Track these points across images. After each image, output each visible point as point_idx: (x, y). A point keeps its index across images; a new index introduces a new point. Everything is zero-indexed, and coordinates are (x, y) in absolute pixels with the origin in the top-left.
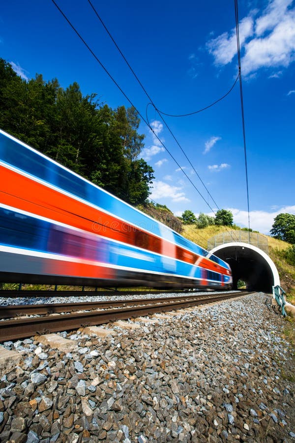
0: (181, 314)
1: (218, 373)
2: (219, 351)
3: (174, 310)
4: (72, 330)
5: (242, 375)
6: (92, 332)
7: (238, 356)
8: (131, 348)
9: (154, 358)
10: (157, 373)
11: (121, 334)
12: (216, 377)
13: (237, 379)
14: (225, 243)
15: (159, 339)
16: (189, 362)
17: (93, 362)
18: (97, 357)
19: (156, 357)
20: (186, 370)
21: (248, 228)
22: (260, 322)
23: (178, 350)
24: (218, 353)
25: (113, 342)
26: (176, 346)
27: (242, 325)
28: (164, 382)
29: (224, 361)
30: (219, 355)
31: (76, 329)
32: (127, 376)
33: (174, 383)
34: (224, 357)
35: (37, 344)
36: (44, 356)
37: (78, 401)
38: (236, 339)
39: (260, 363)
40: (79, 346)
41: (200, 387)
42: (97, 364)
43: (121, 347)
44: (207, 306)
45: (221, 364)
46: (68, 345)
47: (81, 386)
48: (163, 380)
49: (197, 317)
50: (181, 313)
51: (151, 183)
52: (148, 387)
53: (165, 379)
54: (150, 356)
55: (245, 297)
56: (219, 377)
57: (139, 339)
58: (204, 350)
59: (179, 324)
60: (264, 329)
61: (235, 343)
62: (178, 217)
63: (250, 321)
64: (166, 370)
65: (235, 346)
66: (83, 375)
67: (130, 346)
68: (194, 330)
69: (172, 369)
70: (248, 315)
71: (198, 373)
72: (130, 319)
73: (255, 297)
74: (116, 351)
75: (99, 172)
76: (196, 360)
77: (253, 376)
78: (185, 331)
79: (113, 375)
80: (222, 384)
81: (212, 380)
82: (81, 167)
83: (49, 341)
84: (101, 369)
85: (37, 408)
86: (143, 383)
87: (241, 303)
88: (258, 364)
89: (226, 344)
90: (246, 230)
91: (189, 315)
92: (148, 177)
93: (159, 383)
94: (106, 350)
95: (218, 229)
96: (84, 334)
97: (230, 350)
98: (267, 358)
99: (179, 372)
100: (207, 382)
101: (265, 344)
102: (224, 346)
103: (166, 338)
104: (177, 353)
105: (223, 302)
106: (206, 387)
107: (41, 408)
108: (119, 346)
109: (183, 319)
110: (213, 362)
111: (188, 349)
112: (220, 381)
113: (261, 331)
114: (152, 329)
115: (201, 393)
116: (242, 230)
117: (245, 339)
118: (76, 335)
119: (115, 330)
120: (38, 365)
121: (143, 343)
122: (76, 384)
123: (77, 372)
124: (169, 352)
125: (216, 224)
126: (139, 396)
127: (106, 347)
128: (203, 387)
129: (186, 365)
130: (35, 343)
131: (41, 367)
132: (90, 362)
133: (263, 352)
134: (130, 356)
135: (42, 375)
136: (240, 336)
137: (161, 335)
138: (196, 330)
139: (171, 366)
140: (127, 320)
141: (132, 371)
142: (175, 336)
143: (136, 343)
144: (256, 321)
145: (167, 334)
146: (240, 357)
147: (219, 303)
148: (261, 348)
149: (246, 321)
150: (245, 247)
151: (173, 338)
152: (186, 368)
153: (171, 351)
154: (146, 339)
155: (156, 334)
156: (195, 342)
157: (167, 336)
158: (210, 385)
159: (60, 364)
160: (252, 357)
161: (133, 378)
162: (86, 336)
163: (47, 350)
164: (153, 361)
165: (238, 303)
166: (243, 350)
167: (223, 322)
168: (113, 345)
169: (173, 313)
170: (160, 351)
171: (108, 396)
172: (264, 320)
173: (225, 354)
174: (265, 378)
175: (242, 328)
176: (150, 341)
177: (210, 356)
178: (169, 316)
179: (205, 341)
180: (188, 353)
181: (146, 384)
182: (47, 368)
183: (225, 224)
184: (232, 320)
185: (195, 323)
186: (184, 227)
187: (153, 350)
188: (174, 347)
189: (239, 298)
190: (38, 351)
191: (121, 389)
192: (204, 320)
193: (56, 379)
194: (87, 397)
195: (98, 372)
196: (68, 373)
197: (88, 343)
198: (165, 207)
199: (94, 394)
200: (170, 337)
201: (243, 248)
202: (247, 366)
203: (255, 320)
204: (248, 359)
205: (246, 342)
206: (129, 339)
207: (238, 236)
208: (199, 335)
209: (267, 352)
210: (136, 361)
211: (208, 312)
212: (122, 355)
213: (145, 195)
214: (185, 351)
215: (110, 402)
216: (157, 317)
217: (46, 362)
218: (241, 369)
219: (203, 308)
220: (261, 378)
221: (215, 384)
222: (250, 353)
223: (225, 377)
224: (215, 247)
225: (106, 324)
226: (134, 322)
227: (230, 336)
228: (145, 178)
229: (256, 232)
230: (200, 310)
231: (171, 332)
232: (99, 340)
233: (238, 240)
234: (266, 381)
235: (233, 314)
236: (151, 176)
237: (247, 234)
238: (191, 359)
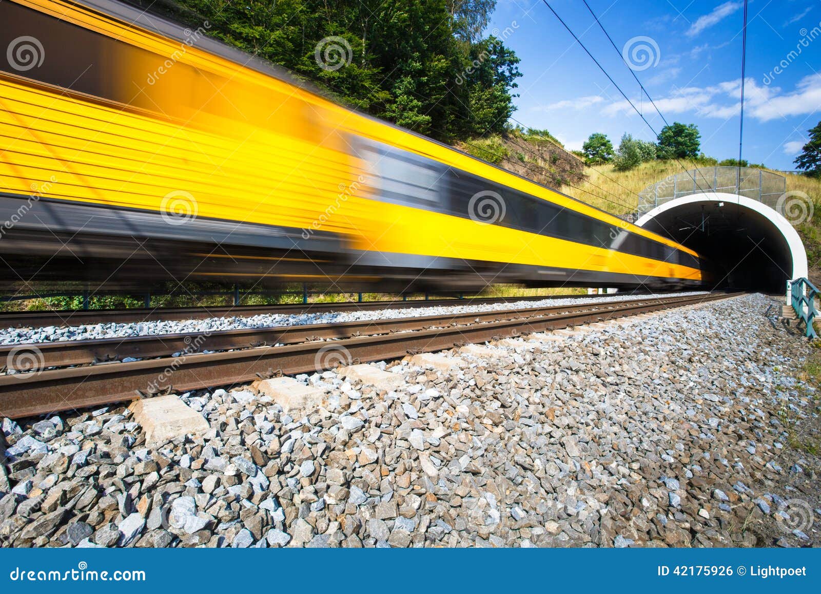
0: (582, 333)
1: (653, 430)
2: (657, 396)
3: (571, 327)
4: (394, 359)
5: (703, 436)
6: (426, 362)
7: (695, 406)
8: (494, 387)
9: (535, 403)
10: (540, 426)
11: (474, 365)
12: (649, 437)
13: (691, 443)
14: (678, 196)
15: (542, 374)
16: (597, 412)
17: (432, 405)
18: (438, 398)
19: (537, 401)
20: (592, 423)
21: (737, 159)
22: (750, 349)
23: (577, 392)
24: (656, 399)
25: (462, 377)
26: (574, 386)
27: (708, 354)
28: (552, 439)
29: (667, 412)
30: (656, 403)
31: (400, 358)
32: (490, 427)
33: (570, 441)
34: (667, 406)
35: (344, 379)
36: (355, 394)
37: (414, 456)
38: (695, 377)
39: (743, 420)
40: (407, 382)
41: (619, 450)
42: (438, 408)
43: (476, 385)
44: (636, 320)
45: (660, 417)
46: (389, 380)
47: (416, 438)
48: (551, 437)
49: (615, 339)
50: (582, 331)
51: (515, 85)
52: (524, 445)
53: (553, 434)
54: (528, 399)
55: (718, 303)
56: (655, 438)
57: (507, 372)
58: (628, 393)
59: (578, 350)
60: (757, 361)
61: (691, 384)
62: (574, 153)
63: (728, 346)
64: (556, 421)
65: (691, 388)
66: (418, 422)
67: (492, 384)
68: (609, 360)
69: (566, 421)
70: (723, 336)
71: (616, 429)
72: (489, 342)
73: (744, 302)
74: (468, 391)
75: (409, 79)
76: (613, 409)
77: (725, 439)
78: (590, 362)
79: (465, 425)
80: (660, 449)
81: (641, 442)
82: (374, 75)
83: (360, 374)
84: (445, 415)
85: (357, 461)
86: (516, 438)
87: (709, 315)
88: (738, 420)
89: (672, 385)
90: (731, 163)
91: (599, 334)
92: (507, 74)
93: (543, 440)
94: (452, 388)
95: (662, 167)
96: (414, 365)
97: (680, 395)
98: (760, 413)
99: (580, 425)
100: (632, 443)
101: (758, 387)
102: (669, 388)
103: (556, 373)
104: (575, 397)
105: (669, 312)
106: (631, 450)
107: (362, 461)
108: (472, 383)
109: (585, 342)
110: (645, 414)
111: (596, 391)
112: (657, 443)
113: (751, 366)
114: (529, 357)
115: (619, 459)
116: (721, 165)
117: (715, 377)
118: (400, 367)
119: (463, 359)
120: (349, 406)
121: (514, 378)
122: (409, 434)
123: (409, 418)
124: (561, 394)
125: (658, 157)
126: (510, 455)
127: (451, 384)
128: (623, 450)
129: (593, 416)
130: (340, 376)
131: (353, 409)
132: (426, 405)
133: (751, 401)
134: (491, 398)
135: (356, 419)
136: (704, 372)
137: (545, 367)
138: (612, 359)
139: (565, 415)
140: (483, 344)
141: (497, 421)
142: (571, 369)
143: (502, 379)
144: (741, 347)
145: (557, 366)
146: (700, 407)
147: (661, 313)
148: (747, 394)
149: (719, 347)
150: (725, 203)
151: (569, 372)
152: (592, 420)
153: (565, 392)
154: (518, 373)
155: (536, 365)
156: (609, 379)
157: (557, 370)
158: (637, 449)
159: (380, 407)
160: (727, 409)
161: (499, 430)
162: (417, 368)
163: (359, 387)
164: (532, 407)
165: (702, 314)
166: (706, 396)
167: (668, 348)
168: (462, 382)
169: (568, 331)
170: (545, 391)
171: (458, 454)
172: (759, 346)
173: (670, 401)
174: (751, 445)
175: (709, 358)
176: (526, 376)
177: (638, 404)
178: (561, 336)
179: (629, 378)
180: (596, 397)
181: (521, 440)
182: (362, 411)
183: (681, 155)
184: (687, 343)
185: (611, 349)
186: (586, 171)
187: (533, 391)
188: (570, 387)
189: (706, 304)
190: (346, 387)
191: (480, 445)
192: (628, 344)
193: (378, 426)
194: (428, 452)
195: (441, 419)
196: (394, 419)
197: (421, 378)
198: (546, 134)
199: (437, 449)
200: (562, 371)
201: (721, 205)
202: (714, 422)
203: (738, 345)
204: (716, 412)
205: (715, 382)
206: (488, 372)
207: (709, 178)
208: (618, 368)
209: (761, 401)
210: (503, 406)
211: (637, 330)
212: (479, 397)
213: (503, 113)
214: (590, 394)
215: (464, 462)
216: (537, 339)
217: (359, 402)
218: (700, 427)
219: (626, 322)
220: (742, 443)
221: (646, 447)
222: (723, 403)
223: (667, 437)
224: (654, 207)
225: (449, 349)
226: (496, 346)
227: (682, 372)
228: (502, 78)
229: (757, 166)
230: (620, 327)
231: (564, 363)
232: (439, 374)
233: (710, 188)
234: (752, 450)
235: (688, 334)
236: (514, 72)
237: (733, 173)
238: (601, 406)
